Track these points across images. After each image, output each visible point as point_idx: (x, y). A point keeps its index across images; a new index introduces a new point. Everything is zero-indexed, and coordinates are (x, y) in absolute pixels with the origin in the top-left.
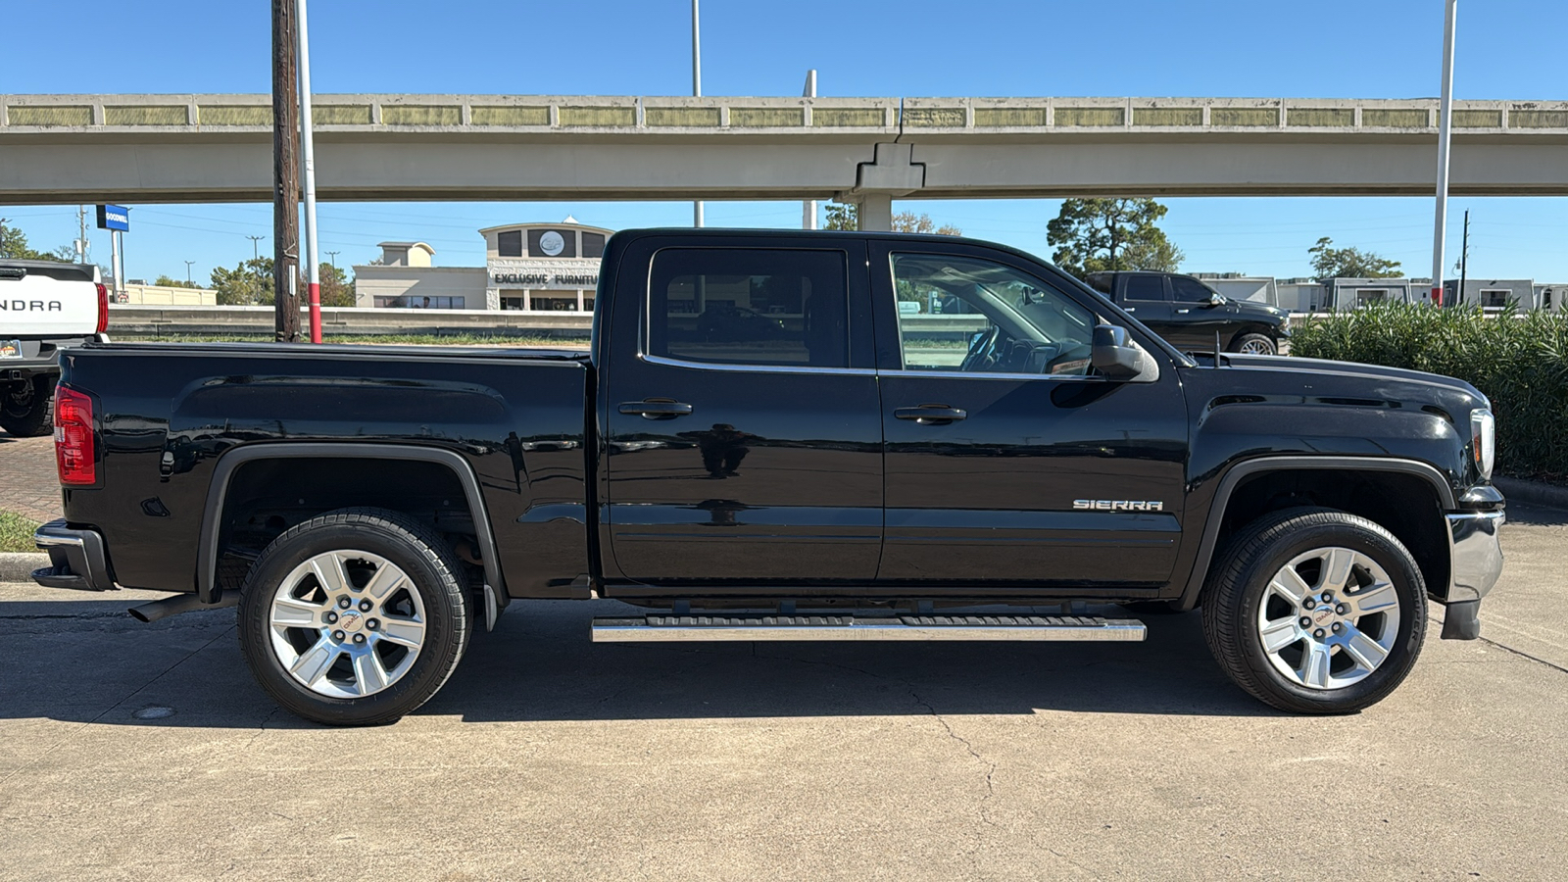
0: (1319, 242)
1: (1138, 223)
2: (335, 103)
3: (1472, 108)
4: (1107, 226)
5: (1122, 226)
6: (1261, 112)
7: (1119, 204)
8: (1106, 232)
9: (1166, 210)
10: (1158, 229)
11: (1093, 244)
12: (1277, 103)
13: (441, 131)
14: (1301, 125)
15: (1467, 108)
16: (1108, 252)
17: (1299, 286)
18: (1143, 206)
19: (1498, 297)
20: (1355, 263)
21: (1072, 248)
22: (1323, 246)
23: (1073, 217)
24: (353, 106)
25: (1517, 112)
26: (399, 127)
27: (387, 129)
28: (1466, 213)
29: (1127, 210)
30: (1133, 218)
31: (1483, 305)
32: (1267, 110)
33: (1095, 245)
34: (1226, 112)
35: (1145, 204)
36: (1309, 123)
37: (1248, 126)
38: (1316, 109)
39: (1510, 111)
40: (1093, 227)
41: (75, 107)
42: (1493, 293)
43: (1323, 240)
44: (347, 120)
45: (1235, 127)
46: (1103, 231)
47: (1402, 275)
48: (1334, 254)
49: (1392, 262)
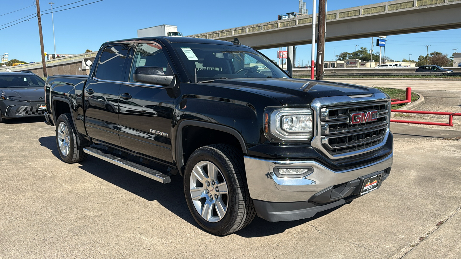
2: (402, 2)
13: (437, 6)
24: (408, 2)
26: (422, 7)
27: (418, 8)
41: (332, 14)
44: (405, 7)
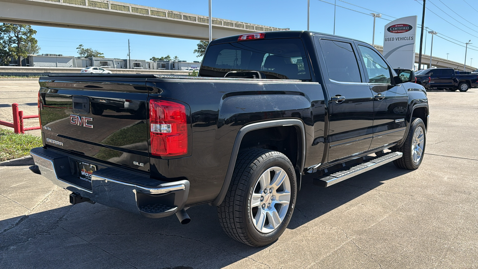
0: (79, 46)
1: (27, 36)
3: (159, 11)
4: (15, 36)
5: (21, 36)
6: (103, 4)
7: (19, 29)
8: (15, 38)
9: (36, 32)
10: (35, 38)
11: (10, 42)
12: (108, 2)
14: (115, 10)
15: (157, 10)
16: (16, 45)
17: (82, 59)
18: (28, 30)
19: (137, 65)
20: (91, 53)
21: (2, 43)
22: (81, 47)
23: (2, 32)
25: (169, 13)
28: (129, 40)
29: (22, 31)
30: (25, 34)
31: (134, 67)
32: (105, 3)
33: (11, 42)
34: (93, 2)
35: (28, 29)
36: (117, 9)
37: (100, 8)
38: (119, 5)
39: (168, 13)
40: (10, 36)
42: (136, 64)
43: (81, 45)
45: (96, 8)
46: (13, 38)
47: (104, 57)
48: (84, 50)
49: (101, 53)
